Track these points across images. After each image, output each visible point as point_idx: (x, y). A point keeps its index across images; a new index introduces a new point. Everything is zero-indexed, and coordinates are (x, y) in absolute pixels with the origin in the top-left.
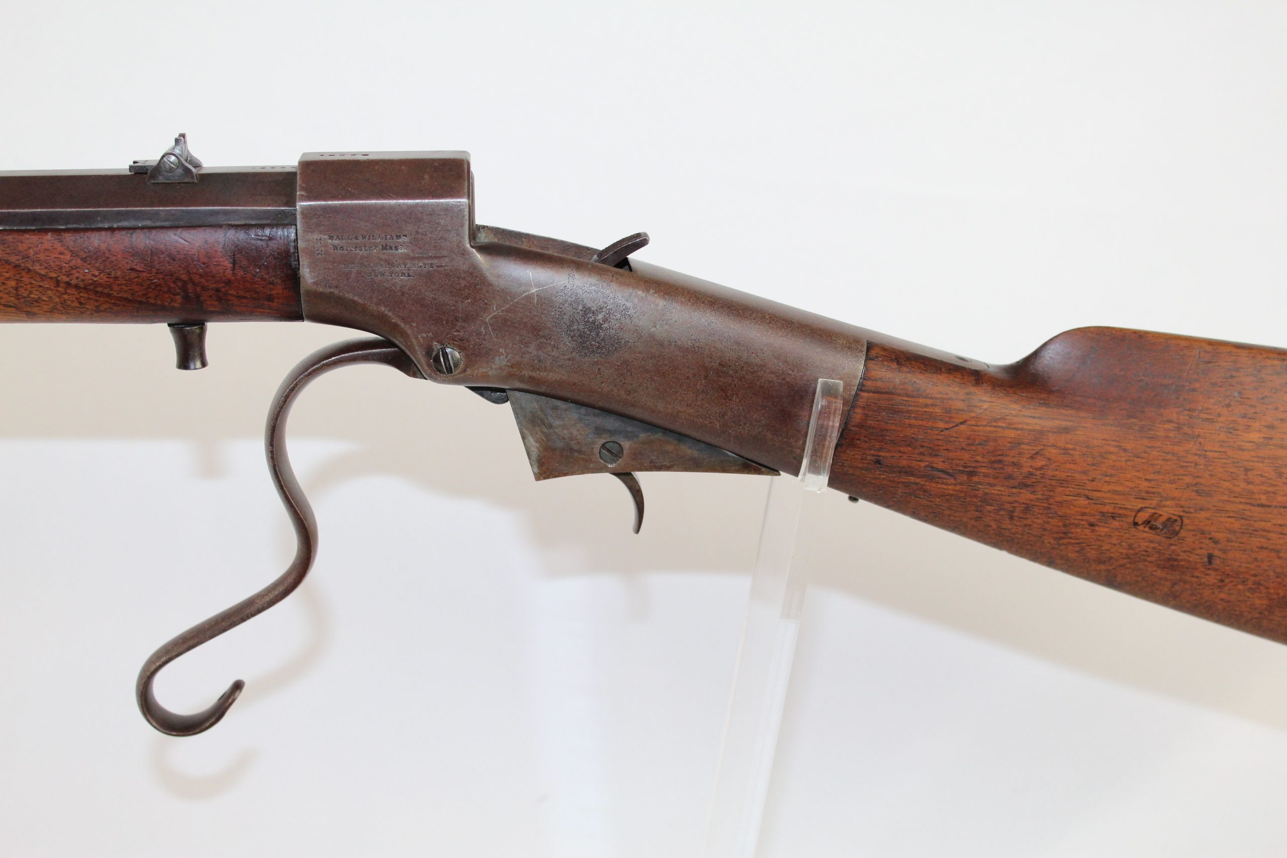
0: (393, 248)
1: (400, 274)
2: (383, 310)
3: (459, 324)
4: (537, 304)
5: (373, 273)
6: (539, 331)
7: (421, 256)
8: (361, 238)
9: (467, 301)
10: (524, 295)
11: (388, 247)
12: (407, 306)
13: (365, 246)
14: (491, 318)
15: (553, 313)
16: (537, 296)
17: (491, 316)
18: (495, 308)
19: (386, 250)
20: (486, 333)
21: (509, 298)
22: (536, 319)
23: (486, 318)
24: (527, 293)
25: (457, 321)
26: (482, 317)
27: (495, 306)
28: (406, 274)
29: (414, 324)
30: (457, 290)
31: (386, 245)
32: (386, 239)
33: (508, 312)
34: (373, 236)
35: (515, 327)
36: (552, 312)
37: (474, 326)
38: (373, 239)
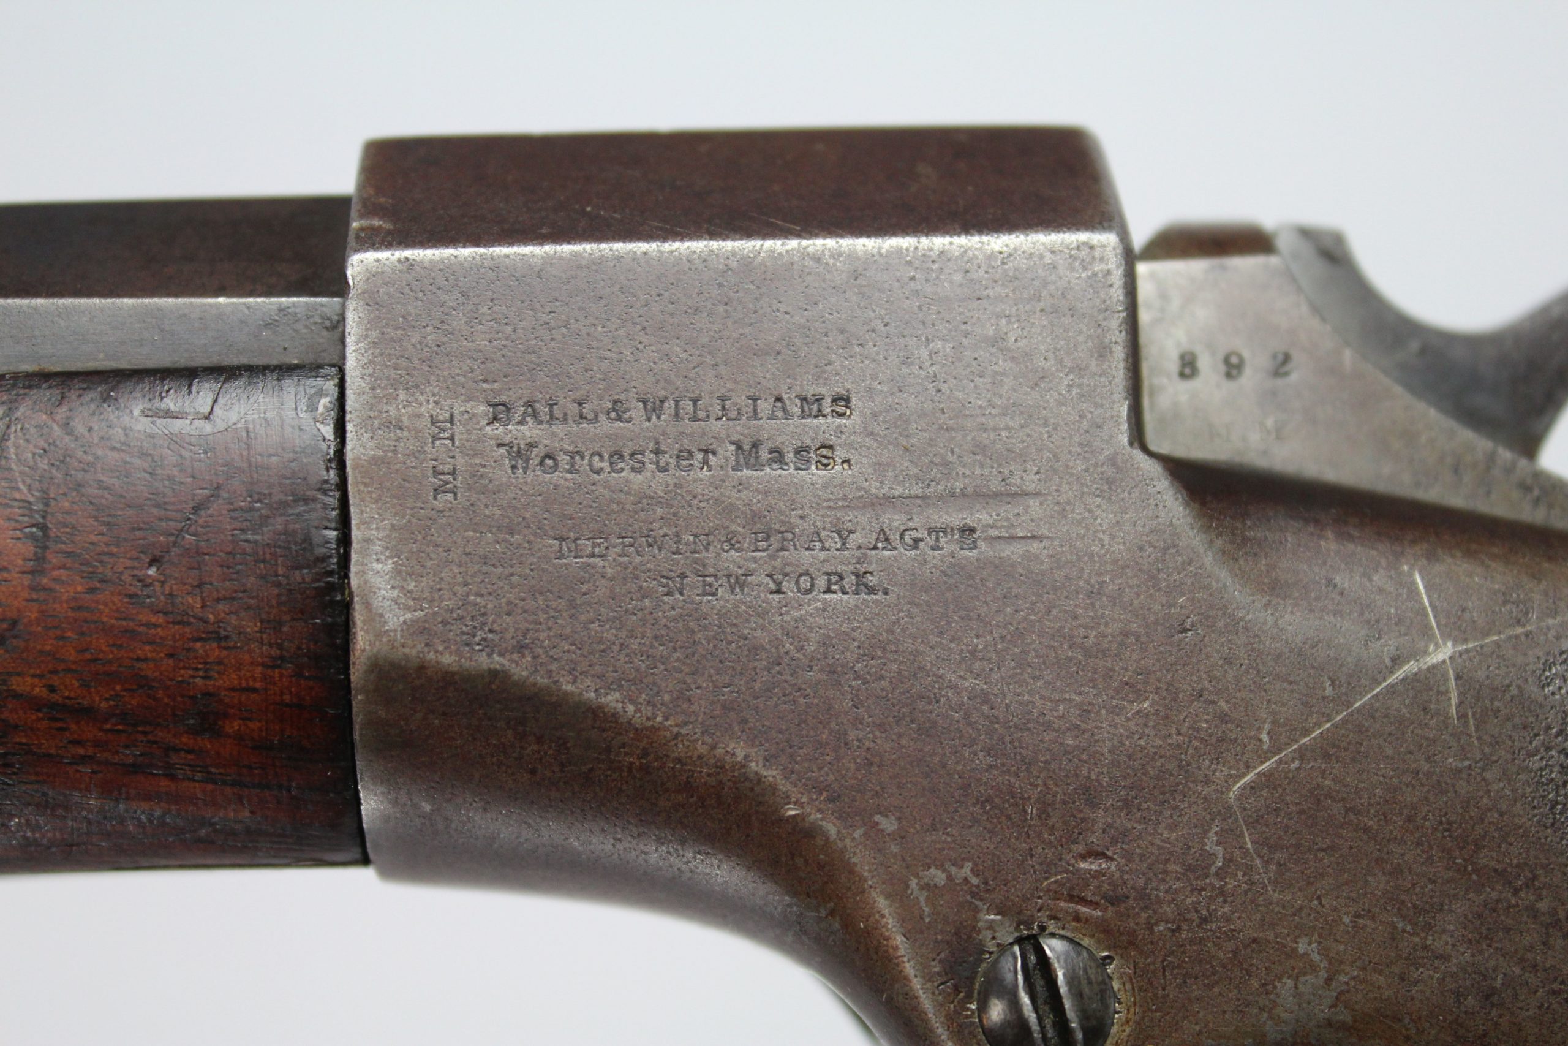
0: (790, 456)
1: (821, 582)
2: (740, 755)
3: (1101, 817)
4: (1462, 716)
5: (692, 578)
6: (1478, 848)
7: (917, 490)
8: (637, 411)
9: (1136, 707)
10: (1400, 674)
11: (764, 454)
12: (852, 735)
13: (657, 452)
14: (1252, 787)
15: (1535, 763)
16: (1458, 678)
17: (1247, 778)
18: (1265, 737)
19: (758, 466)
20: (1229, 861)
21: (1329, 691)
22: (1462, 787)
23: (1228, 789)
24: (1410, 668)
25: (1093, 805)
26: (1207, 782)
27: (1267, 726)
28: (850, 581)
29: (888, 824)
30: (1087, 653)
31: (755, 445)
32: (756, 415)
33: (1327, 756)
34: (695, 401)
35: (1367, 830)
36: (1531, 755)
37: (1172, 828)
38: (695, 418)
